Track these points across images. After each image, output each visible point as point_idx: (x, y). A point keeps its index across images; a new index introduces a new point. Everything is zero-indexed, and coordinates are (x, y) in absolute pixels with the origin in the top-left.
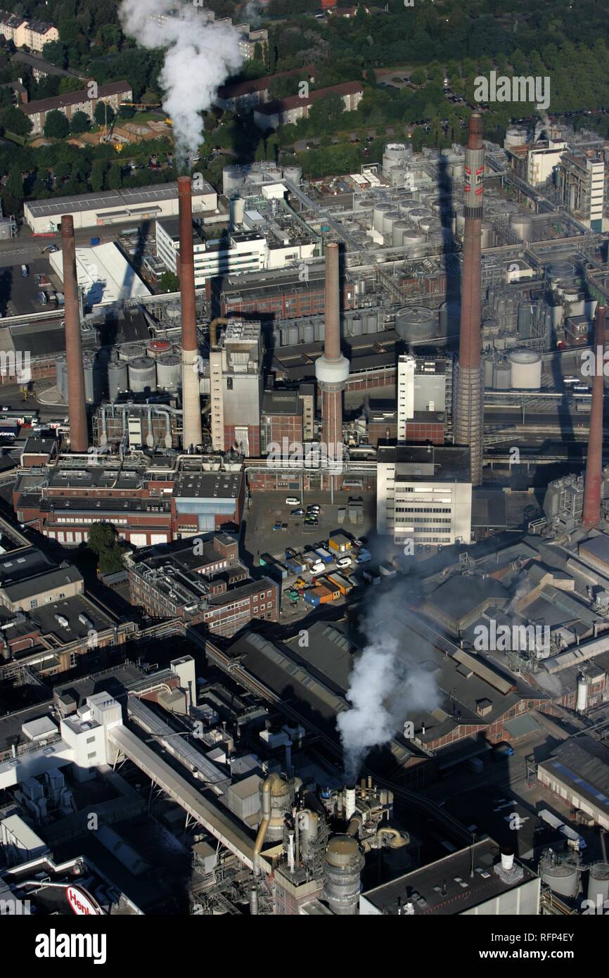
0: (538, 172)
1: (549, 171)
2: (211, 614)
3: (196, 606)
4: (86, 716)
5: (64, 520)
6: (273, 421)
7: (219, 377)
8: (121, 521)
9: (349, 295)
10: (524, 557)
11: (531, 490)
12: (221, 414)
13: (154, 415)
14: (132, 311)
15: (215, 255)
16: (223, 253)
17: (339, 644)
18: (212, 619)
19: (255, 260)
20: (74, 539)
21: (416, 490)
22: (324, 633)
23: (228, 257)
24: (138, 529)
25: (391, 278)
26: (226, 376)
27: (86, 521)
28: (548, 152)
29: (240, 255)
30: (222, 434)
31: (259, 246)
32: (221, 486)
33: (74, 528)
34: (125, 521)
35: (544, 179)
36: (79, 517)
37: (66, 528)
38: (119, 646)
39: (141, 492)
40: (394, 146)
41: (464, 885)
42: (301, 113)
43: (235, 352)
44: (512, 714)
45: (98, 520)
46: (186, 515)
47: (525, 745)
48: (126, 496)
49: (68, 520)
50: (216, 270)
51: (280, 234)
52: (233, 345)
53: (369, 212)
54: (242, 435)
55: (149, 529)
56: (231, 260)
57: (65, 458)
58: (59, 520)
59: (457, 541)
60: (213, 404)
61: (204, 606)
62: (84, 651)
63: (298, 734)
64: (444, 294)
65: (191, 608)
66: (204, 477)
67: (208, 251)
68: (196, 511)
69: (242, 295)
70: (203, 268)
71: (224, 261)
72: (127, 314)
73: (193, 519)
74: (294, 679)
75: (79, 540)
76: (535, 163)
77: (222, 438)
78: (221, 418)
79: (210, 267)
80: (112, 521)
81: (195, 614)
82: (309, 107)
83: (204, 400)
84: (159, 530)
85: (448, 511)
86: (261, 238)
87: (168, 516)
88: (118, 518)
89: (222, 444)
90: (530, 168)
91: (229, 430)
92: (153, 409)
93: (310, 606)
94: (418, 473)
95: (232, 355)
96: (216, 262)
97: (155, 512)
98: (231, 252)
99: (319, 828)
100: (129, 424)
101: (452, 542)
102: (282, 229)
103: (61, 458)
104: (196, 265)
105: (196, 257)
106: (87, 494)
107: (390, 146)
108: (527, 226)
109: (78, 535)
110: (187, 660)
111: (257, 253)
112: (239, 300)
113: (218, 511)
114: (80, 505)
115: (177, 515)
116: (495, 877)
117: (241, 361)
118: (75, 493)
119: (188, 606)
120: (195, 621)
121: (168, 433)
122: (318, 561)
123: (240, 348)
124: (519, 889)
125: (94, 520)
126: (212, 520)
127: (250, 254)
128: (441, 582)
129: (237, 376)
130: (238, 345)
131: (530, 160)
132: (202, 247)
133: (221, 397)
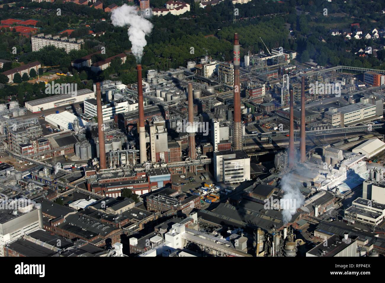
0: (208, 72)
1: (212, 72)
2: (182, 207)
3: (177, 205)
4: (173, 231)
5: (110, 190)
6: (170, 150)
7: (154, 135)
8: (131, 187)
9: (167, 115)
10: (277, 178)
11: (261, 163)
12: (155, 149)
13: (129, 153)
14: (94, 127)
15: (111, 108)
16: (114, 108)
17: (232, 208)
18: (183, 209)
19: (124, 110)
20: (115, 196)
21: (231, 163)
22: (225, 206)
23: (116, 109)
24: (138, 189)
25: (176, 109)
26: (156, 135)
27: (118, 189)
28: (211, 65)
29: (119, 108)
30: (155, 156)
31: (125, 104)
32: (163, 172)
33: (115, 192)
34: (132, 187)
35: (211, 75)
36: (116, 188)
37: (112, 192)
38: (156, 220)
39: (134, 178)
40: (151, 71)
41: (336, 246)
42: (108, 66)
43: (158, 126)
44: (298, 218)
45: (123, 188)
46: (153, 183)
47: (304, 229)
48: (129, 179)
49: (112, 189)
50: (111, 114)
51: (132, 99)
52: (157, 124)
53: (154, 92)
54: (162, 156)
55: (142, 189)
56: (116, 110)
57: (102, 171)
58: (109, 190)
59: (246, 180)
60: (152, 145)
61: (180, 204)
62: (146, 222)
63: (239, 230)
64: (197, 112)
65: (176, 205)
66: (155, 170)
67: (107, 108)
68: (157, 180)
69: (132, 117)
70: (107, 114)
71: (114, 111)
72: (93, 129)
73: (156, 184)
74: (223, 219)
75: (117, 196)
76: (207, 69)
77: (155, 158)
78: (155, 150)
79: (109, 113)
80: (128, 188)
81: (178, 207)
82: (110, 63)
83: (148, 144)
84: (145, 189)
85: (242, 169)
86: (125, 101)
87: (148, 183)
88: (129, 186)
89: (155, 160)
90: (205, 72)
91: (158, 154)
92: (128, 151)
93: (208, 204)
94: (230, 158)
95: (158, 127)
96: (111, 111)
97: (142, 183)
98: (116, 107)
99: (280, 241)
100: (122, 157)
101: (244, 180)
102: (131, 98)
103: (100, 171)
104: (103, 113)
105: (103, 110)
106: (115, 181)
107: (149, 71)
108: (213, 89)
109: (117, 194)
110: (195, 213)
111: (125, 107)
112: (131, 119)
113: (165, 180)
114: (114, 184)
115: (150, 183)
116: (343, 243)
117: (161, 128)
118: (111, 181)
119: (175, 205)
120: (178, 209)
121: (134, 159)
122: (204, 191)
123: (160, 124)
124: (352, 244)
125: (121, 188)
126: (162, 183)
127: (122, 107)
128: (254, 187)
129: (160, 134)
130: (158, 123)
131: (205, 69)
132: (106, 106)
133: (154, 143)
